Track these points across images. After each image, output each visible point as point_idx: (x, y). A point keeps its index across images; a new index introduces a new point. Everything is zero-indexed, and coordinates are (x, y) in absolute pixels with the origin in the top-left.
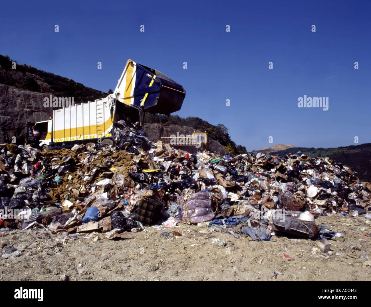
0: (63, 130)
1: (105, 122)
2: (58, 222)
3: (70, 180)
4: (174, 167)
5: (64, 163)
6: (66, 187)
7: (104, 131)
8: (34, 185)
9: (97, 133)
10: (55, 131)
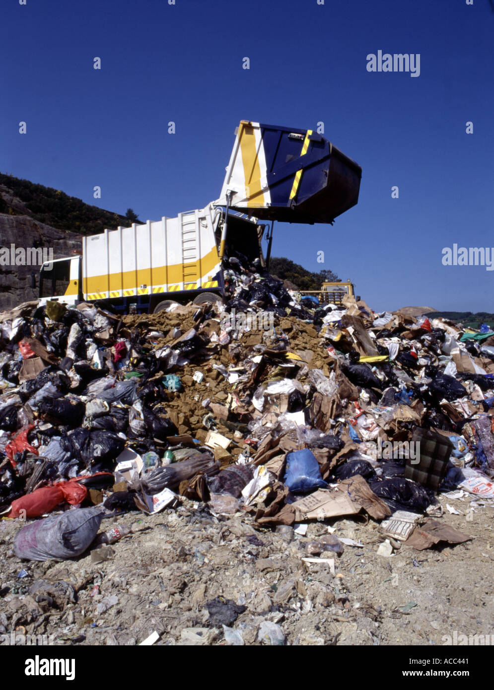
0: (105, 276)
1: (202, 257)
2: (225, 490)
3: (198, 382)
4: (407, 349)
5: (180, 343)
6: (196, 399)
7: (201, 277)
8: (125, 395)
9: (184, 280)
10: (86, 278)
